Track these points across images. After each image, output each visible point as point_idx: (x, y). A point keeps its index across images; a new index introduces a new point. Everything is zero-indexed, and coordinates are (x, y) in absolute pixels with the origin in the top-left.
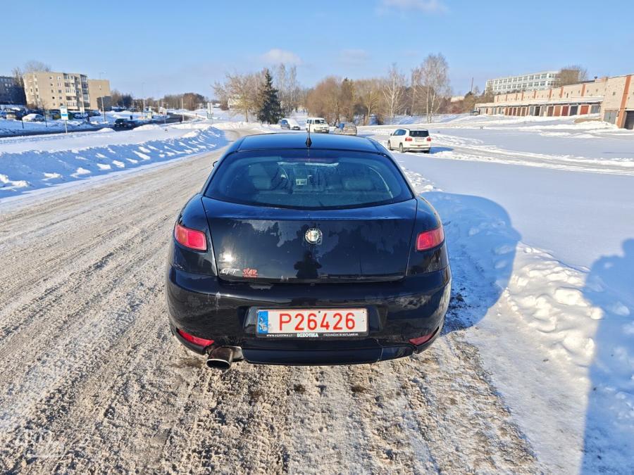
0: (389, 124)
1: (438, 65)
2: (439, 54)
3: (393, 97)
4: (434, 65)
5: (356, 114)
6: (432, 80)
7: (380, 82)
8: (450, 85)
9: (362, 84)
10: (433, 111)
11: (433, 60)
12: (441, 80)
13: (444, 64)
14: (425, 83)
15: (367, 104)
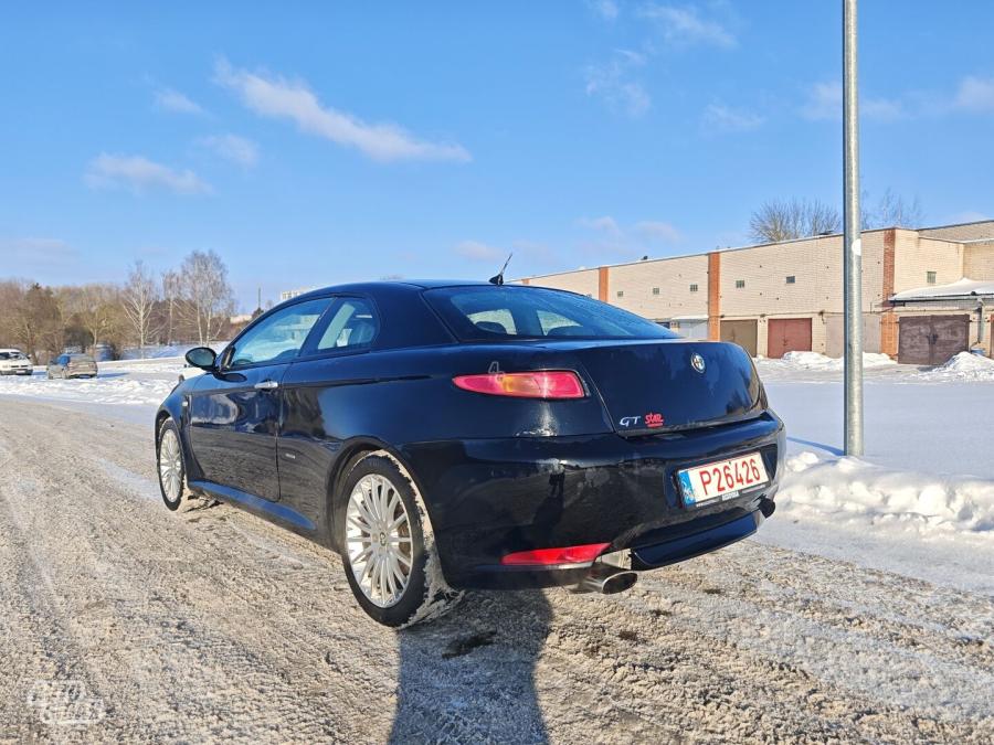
0: (138, 358)
1: (209, 268)
2: (210, 252)
3: (142, 314)
4: (203, 267)
5: (69, 344)
6: (202, 289)
7: (109, 290)
8: (233, 297)
9: (74, 294)
10: (211, 335)
11: (199, 259)
12: (219, 290)
13: (220, 266)
14: (192, 294)
15: (89, 326)
